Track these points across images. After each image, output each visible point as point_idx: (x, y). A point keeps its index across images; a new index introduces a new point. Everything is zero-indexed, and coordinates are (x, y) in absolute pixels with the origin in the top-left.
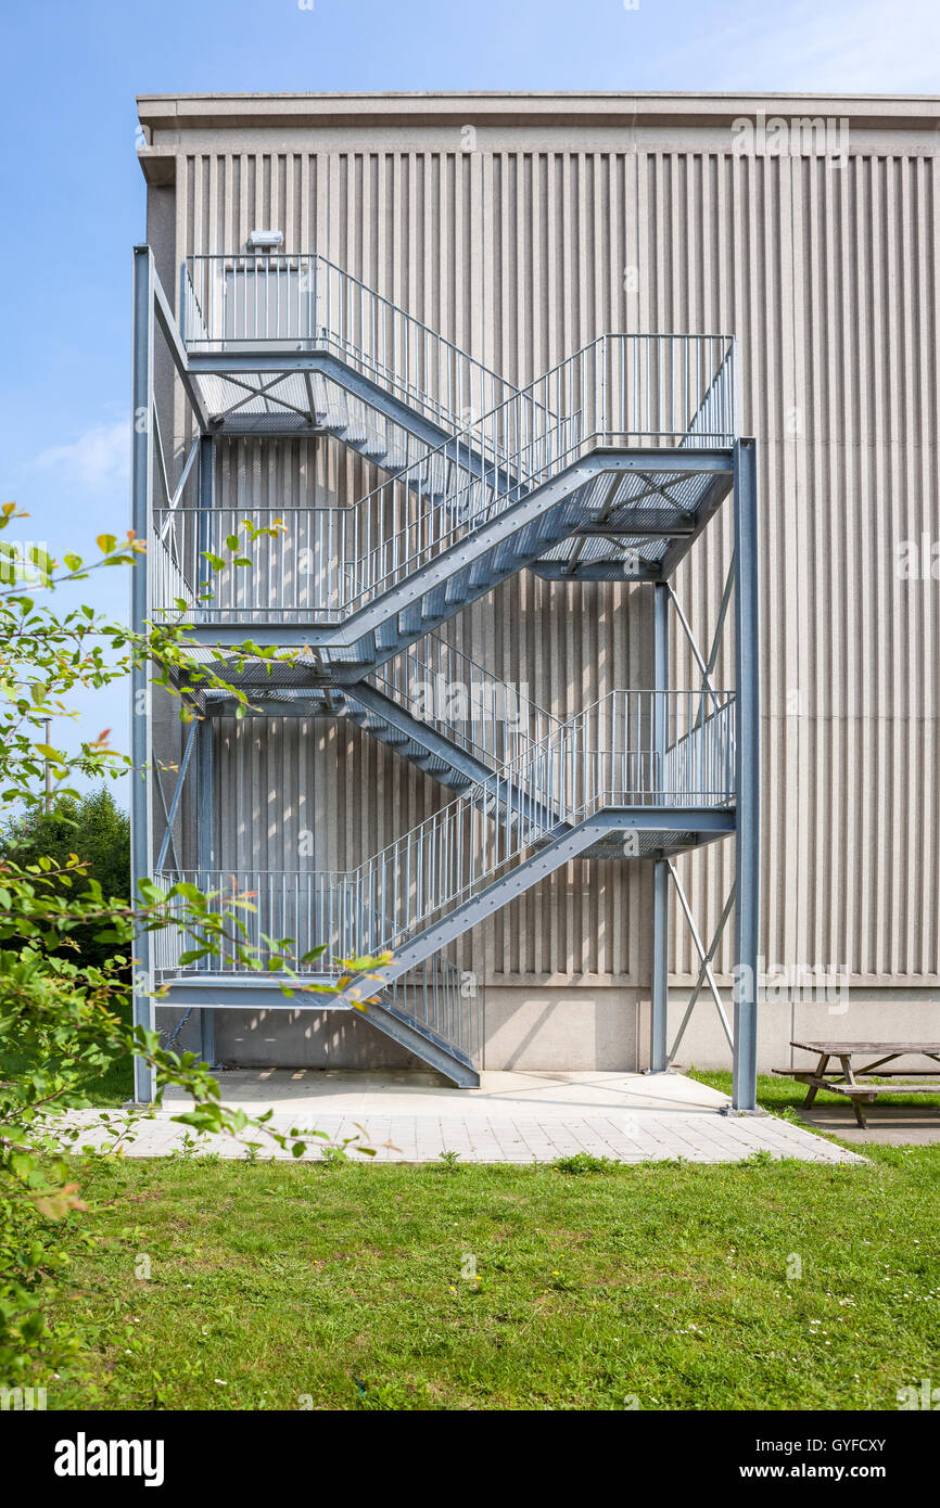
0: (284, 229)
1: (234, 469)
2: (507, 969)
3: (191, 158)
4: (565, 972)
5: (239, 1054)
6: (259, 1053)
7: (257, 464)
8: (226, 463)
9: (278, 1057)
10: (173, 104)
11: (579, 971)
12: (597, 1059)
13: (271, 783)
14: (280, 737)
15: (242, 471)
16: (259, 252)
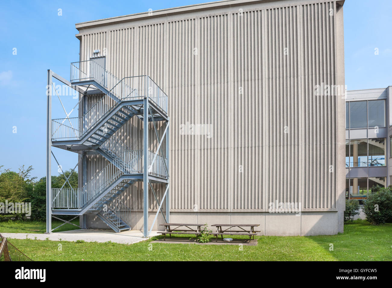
0: (100, 49)
1: (91, 101)
2: (140, 208)
3: (84, 35)
4: (151, 208)
5: (92, 226)
6: (96, 226)
7: (95, 100)
8: (90, 100)
9: (99, 227)
10: (81, 25)
11: (153, 208)
12: (158, 228)
13: (97, 168)
14: (99, 158)
15: (92, 102)
16: (96, 54)
